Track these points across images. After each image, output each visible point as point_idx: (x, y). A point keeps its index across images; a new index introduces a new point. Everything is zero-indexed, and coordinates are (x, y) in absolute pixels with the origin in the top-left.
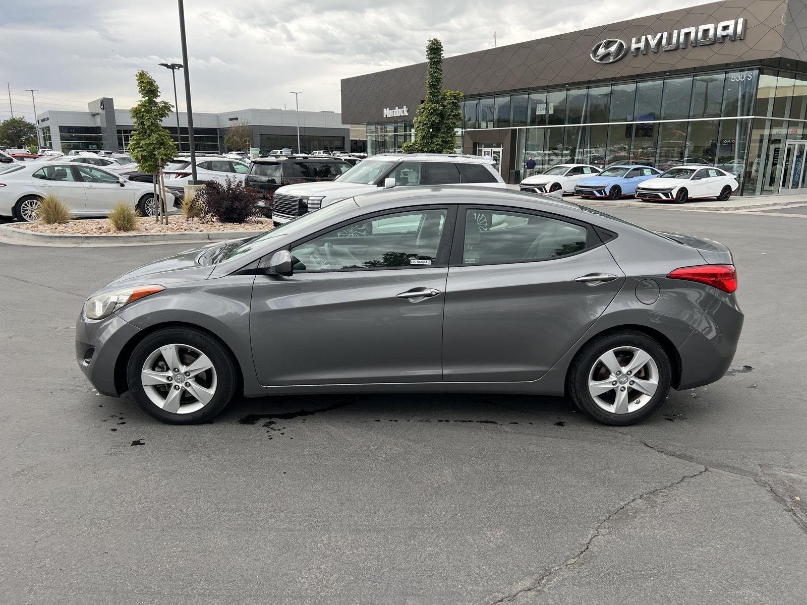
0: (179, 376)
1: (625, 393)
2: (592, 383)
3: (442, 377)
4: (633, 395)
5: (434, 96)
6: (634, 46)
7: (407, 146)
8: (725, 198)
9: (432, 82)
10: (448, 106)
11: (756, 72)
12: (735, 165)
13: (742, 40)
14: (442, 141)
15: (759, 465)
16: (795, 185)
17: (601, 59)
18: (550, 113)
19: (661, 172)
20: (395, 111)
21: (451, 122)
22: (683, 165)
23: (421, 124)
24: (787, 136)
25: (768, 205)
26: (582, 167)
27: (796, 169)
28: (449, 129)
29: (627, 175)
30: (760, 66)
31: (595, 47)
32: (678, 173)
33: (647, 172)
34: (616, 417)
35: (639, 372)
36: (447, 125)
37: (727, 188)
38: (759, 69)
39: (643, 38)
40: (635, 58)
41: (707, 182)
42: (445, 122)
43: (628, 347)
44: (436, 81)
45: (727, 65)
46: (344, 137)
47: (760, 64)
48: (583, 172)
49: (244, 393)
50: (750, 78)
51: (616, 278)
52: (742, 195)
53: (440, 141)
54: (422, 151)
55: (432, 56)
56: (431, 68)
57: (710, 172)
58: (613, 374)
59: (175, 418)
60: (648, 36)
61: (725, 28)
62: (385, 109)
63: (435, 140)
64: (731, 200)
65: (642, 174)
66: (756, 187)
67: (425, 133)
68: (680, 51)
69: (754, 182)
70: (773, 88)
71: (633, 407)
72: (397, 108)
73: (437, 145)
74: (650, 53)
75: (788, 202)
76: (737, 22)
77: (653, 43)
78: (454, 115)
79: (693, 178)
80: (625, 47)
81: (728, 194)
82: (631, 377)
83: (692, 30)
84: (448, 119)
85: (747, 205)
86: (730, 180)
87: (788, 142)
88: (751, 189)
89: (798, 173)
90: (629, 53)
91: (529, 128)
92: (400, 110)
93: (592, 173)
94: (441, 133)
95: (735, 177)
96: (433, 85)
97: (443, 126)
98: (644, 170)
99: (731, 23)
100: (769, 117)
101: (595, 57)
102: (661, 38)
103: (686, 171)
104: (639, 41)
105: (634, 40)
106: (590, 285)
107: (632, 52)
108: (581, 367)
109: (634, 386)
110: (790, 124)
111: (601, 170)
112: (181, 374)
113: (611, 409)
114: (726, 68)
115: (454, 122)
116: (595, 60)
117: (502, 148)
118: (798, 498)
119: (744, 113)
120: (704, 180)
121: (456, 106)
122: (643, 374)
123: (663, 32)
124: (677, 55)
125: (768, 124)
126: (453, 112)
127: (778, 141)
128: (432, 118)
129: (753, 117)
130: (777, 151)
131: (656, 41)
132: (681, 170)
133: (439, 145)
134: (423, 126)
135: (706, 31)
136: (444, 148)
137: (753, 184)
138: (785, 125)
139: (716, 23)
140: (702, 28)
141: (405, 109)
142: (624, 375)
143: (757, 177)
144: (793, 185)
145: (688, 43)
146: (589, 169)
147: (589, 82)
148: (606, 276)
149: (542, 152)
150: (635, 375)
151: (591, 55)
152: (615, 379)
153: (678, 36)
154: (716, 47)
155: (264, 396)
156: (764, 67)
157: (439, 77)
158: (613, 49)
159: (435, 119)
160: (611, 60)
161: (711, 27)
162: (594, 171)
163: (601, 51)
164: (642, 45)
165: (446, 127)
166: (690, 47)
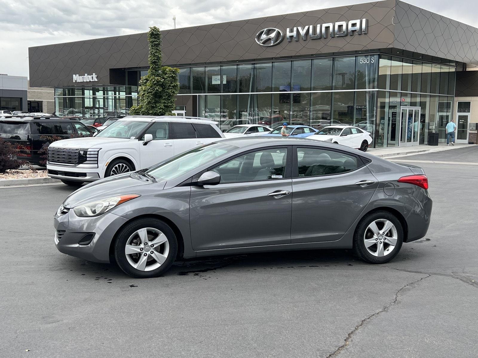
0: (147, 248)
1: (382, 245)
2: (365, 241)
3: (291, 241)
4: (386, 246)
5: (156, 71)
6: (288, 34)
7: (135, 109)
8: (364, 149)
9: (154, 59)
10: (168, 79)
11: (376, 57)
12: (368, 125)
13: (366, 34)
14: (165, 106)
15: (452, 272)
16: (409, 140)
17: (264, 43)
18: (223, 83)
19: (317, 131)
20: (84, 77)
21: (171, 91)
22: (330, 125)
23: (146, 92)
24: (401, 104)
25: (394, 154)
26: (257, 127)
27: (408, 128)
28: (169, 97)
29: (293, 133)
30: (379, 53)
31: (259, 33)
32: (329, 131)
33: (307, 130)
34: (379, 259)
35: (387, 233)
36: (167, 94)
37: (365, 142)
38: (379, 55)
39: (295, 29)
40: (290, 43)
41: (351, 138)
42: (166, 91)
43: (382, 219)
44: (157, 59)
45: (356, 51)
46: (21, 99)
47: (379, 51)
48: (258, 131)
49: (184, 256)
50: (373, 61)
51: (374, 183)
52: (374, 147)
53: (162, 106)
54: (148, 114)
55: (153, 40)
56: (153, 49)
57: (352, 130)
58: (375, 235)
59: (143, 274)
60: (298, 28)
61: (354, 25)
62: (74, 76)
63: (158, 105)
64: (368, 151)
65: (303, 132)
66: (383, 141)
67: (151, 99)
68: (322, 39)
69: (382, 137)
70: (389, 67)
71: (386, 253)
72: (86, 75)
73: (160, 109)
74: (301, 40)
75: (407, 152)
76: (362, 21)
77: (303, 32)
78: (173, 86)
79: (342, 134)
80: (282, 35)
81: (366, 146)
82: (385, 236)
83: (331, 25)
84: (168, 89)
85: (381, 154)
86: (366, 136)
87: (402, 108)
88: (380, 143)
89: (410, 131)
90: (285, 40)
91: (207, 95)
92: (89, 76)
93: (265, 131)
94: (163, 99)
95: (370, 134)
96: (155, 62)
97: (165, 94)
98: (305, 129)
99: (358, 22)
100: (388, 90)
101: (259, 41)
102: (308, 30)
103: (335, 130)
104: (292, 31)
105: (288, 30)
106: (363, 186)
107: (287, 38)
108: (360, 232)
109: (386, 241)
110: (402, 95)
111: (271, 130)
112: (148, 246)
113: (376, 254)
114: (356, 53)
115: (173, 92)
116: (259, 43)
117: (184, 111)
118: (473, 281)
119: (371, 87)
120: (349, 136)
121: (174, 79)
122: (389, 235)
123: (309, 25)
124: (321, 42)
125: (387, 95)
126: (172, 83)
127: (394, 107)
128: (155, 87)
129: (377, 90)
130: (394, 114)
131: (305, 31)
132: (332, 129)
133: (162, 109)
134: (147, 93)
135: (340, 27)
136: (166, 112)
137: (381, 139)
138: (399, 95)
139: (347, 21)
140: (337, 24)
141: (94, 75)
142: (381, 235)
143: (383, 134)
144: (407, 139)
145: (328, 35)
146: (262, 128)
147: (254, 60)
148: (370, 182)
149: (219, 114)
150: (386, 235)
151: (256, 39)
152: (377, 237)
153: (321, 28)
154: (348, 38)
155: (194, 257)
156: (382, 54)
157: (159, 56)
158: (273, 35)
159: (158, 88)
160: (272, 44)
161: (344, 24)
162: (266, 130)
163: (264, 37)
164: (294, 34)
165: (167, 95)
166: (329, 37)
